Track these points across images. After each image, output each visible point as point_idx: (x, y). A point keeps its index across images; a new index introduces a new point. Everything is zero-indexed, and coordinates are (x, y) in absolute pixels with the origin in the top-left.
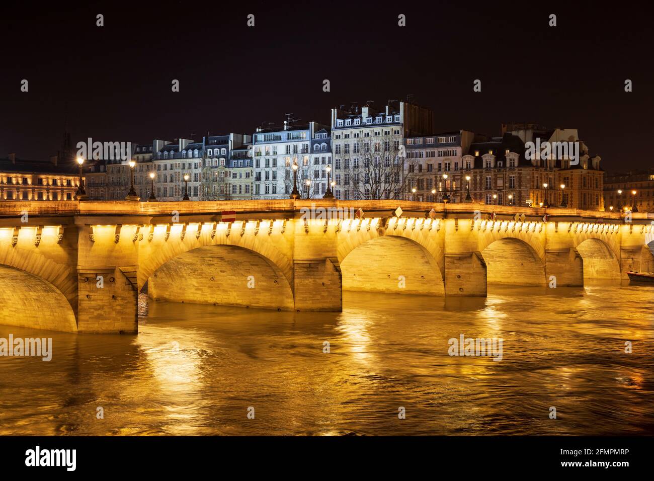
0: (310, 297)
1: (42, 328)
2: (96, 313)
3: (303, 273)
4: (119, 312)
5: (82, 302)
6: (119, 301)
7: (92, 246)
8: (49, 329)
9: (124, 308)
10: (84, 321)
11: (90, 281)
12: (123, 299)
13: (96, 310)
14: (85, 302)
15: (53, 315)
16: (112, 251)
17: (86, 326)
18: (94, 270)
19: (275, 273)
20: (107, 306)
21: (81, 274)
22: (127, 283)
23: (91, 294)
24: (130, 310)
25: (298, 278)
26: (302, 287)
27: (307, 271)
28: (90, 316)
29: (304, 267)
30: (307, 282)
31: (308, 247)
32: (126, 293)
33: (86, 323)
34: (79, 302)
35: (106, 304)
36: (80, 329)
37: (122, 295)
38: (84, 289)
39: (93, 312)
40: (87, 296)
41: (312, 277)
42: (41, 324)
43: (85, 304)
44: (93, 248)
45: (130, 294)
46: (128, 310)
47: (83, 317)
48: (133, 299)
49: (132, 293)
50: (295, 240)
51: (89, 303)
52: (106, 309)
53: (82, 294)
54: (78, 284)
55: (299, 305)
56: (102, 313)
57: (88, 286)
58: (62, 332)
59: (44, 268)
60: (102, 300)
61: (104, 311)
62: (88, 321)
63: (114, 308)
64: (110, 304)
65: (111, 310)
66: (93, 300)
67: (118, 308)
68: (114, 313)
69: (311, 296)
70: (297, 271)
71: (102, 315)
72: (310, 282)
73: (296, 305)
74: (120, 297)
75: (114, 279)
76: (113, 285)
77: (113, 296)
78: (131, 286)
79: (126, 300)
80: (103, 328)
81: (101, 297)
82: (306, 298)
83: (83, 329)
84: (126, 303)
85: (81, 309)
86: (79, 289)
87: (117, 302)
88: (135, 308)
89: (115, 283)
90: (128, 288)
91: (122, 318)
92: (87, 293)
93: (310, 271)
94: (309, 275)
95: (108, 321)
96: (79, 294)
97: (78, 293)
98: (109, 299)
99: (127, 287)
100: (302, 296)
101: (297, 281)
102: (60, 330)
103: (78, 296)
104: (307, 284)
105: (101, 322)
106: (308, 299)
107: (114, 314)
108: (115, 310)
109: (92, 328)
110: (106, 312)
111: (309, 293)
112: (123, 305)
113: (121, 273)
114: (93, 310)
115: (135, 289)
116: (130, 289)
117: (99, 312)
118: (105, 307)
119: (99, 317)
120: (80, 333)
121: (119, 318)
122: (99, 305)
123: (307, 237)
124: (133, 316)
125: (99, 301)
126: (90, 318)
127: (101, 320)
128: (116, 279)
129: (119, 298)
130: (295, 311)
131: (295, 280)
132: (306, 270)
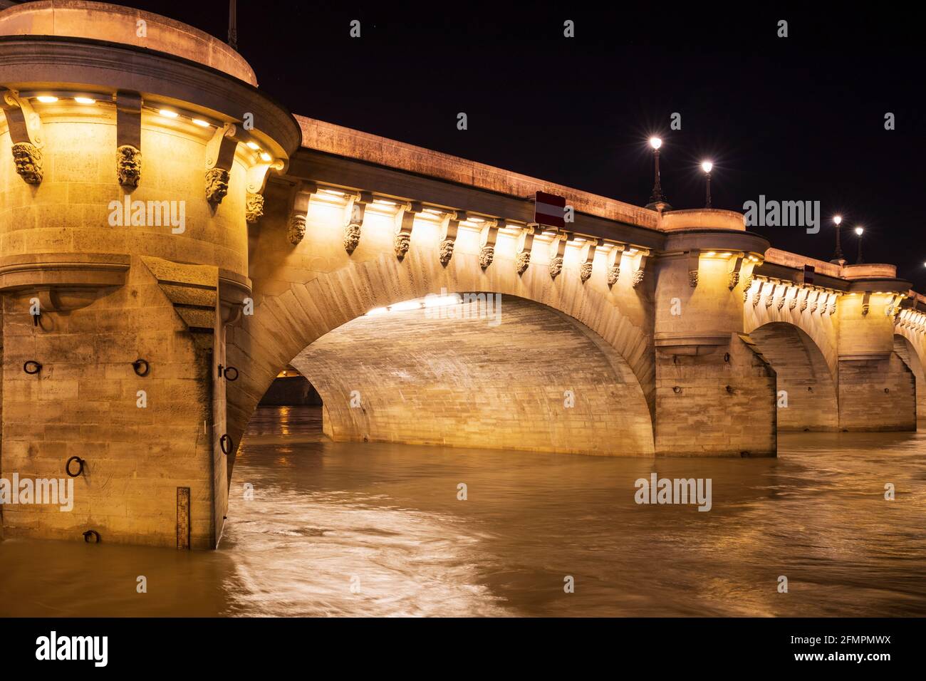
0: (863, 410)
1: (557, 451)
2: (691, 420)
3: (852, 375)
4: (740, 418)
5: (663, 401)
6: (739, 397)
7: (691, 294)
8: (576, 450)
9: (750, 410)
10: (668, 434)
11: (680, 362)
12: (747, 392)
13: (692, 414)
14: (670, 400)
15: (593, 426)
16: (725, 305)
17: (671, 443)
18: (696, 339)
19: (814, 376)
20: (713, 406)
21: (662, 348)
22: (755, 363)
23: (682, 385)
24: (762, 413)
25: (845, 383)
26: (850, 397)
27: (860, 373)
28: (679, 425)
29: (854, 367)
30: (858, 388)
31: (866, 335)
32: (754, 381)
33: (672, 438)
34: (658, 400)
35: (712, 403)
36: (660, 449)
37: (744, 386)
38: (666, 375)
39: (686, 419)
40: (675, 389)
41: (868, 380)
42: (557, 445)
43: (670, 404)
44: (694, 297)
45: (762, 385)
46: (757, 414)
47: (665, 427)
48: (769, 392)
49: (766, 381)
50: (841, 327)
51: (678, 401)
52: (713, 412)
53: (663, 387)
54: (655, 367)
55: (846, 423)
56: (705, 419)
57: (675, 371)
58: (611, 457)
59: (619, 332)
60: (704, 395)
61: (709, 417)
62: (675, 434)
63: (729, 409)
64: (721, 404)
65: (724, 414)
66: (687, 396)
67: (737, 409)
68: (729, 418)
69: (866, 409)
70: (843, 372)
71: (706, 424)
72: (864, 388)
73: (841, 423)
74: (739, 389)
75: (728, 355)
76: (726, 368)
77: (728, 388)
78: (763, 368)
79: (755, 394)
80: (706, 447)
81: (703, 391)
82: (858, 411)
83: (666, 449)
84: (753, 400)
85: (661, 413)
86: (657, 377)
87: (735, 399)
88: (771, 409)
89: (730, 364)
90: (756, 373)
91: (745, 428)
92: (674, 384)
93: (864, 372)
94: (862, 378)
95: (716, 434)
96: (657, 386)
97: (655, 383)
98: (718, 394)
99: (754, 371)
100: (852, 409)
101: (842, 387)
102: (606, 453)
103: (655, 389)
104: (859, 391)
105: (702, 435)
106: (860, 413)
107: (728, 421)
108: (731, 413)
109: (683, 446)
110: (712, 417)
111: (862, 404)
112: (747, 404)
113: (743, 345)
114: (685, 415)
115: (772, 373)
116: (762, 373)
117: (699, 417)
118: (711, 408)
119: (699, 426)
120: (659, 455)
121: (739, 427)
122: (697, 405)
123: (865, 322)
124: (769, 425)
125: (697, 398)
126: (679, 429)
127: (703, 432)
128: (733, 355)
129: (740, 392)
130: (840, 432)
131: (840, 386)
132: (858, 371)
